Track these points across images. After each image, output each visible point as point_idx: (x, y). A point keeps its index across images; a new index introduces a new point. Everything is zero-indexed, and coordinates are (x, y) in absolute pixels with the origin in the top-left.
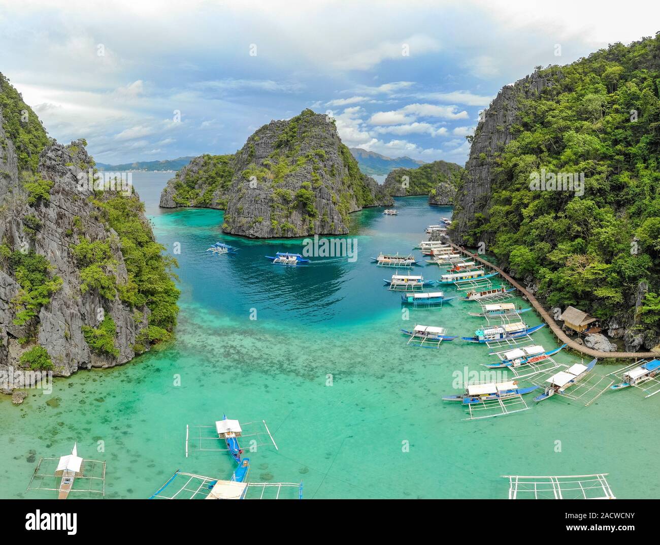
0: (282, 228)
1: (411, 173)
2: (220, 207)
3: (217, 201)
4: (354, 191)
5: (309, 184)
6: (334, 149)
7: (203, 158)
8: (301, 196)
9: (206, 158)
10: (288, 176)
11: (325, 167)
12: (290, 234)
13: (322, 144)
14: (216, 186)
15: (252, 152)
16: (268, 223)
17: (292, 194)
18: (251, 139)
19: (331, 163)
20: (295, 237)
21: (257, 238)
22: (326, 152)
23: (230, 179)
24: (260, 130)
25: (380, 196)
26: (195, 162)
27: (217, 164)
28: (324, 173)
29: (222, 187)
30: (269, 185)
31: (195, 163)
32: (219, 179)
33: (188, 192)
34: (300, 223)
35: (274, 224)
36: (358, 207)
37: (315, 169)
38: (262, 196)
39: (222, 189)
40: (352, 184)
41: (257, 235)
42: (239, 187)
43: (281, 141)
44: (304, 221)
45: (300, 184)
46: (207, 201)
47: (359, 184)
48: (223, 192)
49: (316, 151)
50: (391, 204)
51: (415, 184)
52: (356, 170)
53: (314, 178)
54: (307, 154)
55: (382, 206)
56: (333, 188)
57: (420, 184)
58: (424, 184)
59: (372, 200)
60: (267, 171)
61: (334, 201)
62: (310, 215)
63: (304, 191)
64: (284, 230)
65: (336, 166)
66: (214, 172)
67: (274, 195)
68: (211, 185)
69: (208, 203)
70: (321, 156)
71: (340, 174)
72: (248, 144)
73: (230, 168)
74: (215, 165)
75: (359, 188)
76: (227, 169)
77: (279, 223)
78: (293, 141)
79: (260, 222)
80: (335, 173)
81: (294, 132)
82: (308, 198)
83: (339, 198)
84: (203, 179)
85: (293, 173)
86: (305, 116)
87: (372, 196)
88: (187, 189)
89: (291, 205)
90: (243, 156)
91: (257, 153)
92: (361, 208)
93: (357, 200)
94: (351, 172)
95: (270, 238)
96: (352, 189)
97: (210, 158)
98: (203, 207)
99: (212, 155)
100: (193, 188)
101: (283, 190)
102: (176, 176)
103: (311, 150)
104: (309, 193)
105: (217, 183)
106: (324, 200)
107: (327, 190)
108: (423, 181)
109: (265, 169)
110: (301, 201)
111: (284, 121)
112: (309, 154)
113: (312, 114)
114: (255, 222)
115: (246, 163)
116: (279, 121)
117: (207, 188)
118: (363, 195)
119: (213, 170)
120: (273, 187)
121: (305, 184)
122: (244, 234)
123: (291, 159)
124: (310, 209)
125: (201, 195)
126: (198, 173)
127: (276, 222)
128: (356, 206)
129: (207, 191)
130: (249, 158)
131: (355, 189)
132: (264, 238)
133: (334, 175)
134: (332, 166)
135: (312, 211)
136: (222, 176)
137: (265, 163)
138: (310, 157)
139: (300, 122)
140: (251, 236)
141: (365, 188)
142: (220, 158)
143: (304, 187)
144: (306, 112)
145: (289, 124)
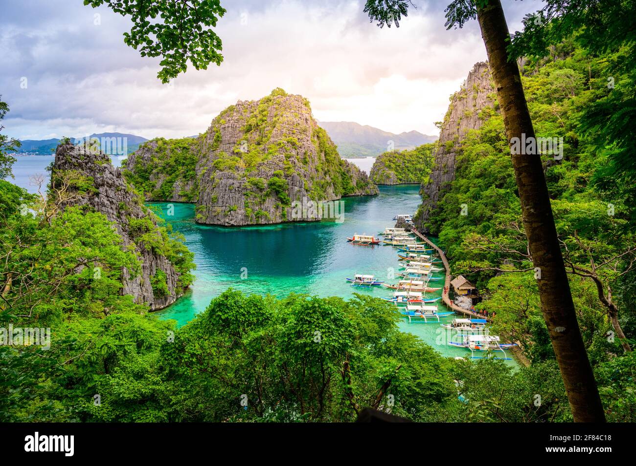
0: (256, 215)
1: (404, 156)
2: (183, 199)
3: (180, 193)
4: (332, 179)
5: (282, 172)
6: (307, 136)
7: (157, 142)
8: (274, 184)
9: (160, 143)
10: (260, 165)
11: (298, 154)
12: (263, 221)
13: (295, 131)
14: (177, 176)
15: (218, 137)
16: (243, 211)
17: (264, 182)
18: (216, 121)
19: (304, 151)
20: (269, 224)
21: (233, 226)
22: (299, 139)
23: (193, 167)
24: (225, 112)
25: (362, 183)
26: (146, 147)
27: (175, 150)
28: (296, 161)
29: (185, 177)
30: (241, 174)
31: (146, 149)
32: (180, 168)
33: (142, 183)
34: (272, 210)
35: (248, 212)
36: (336, 196)
37: (288, 157)
38: (236, 185)
39: (184, 179)
40: (329, 171)
41: (232, 222)
42: (212, 177)
43: (250, 125)
44: (277, 207)
45: (273, 172)
46: (167, 194)
47: (338, 170)
48: (186, 182)
49: (288, 138)
50: (375, 193)
51: (409, 170)
52: (333, 156)
53: (286, 166)
54: (279, 141)
55: (364, 195)
56: (305, 175)
57: (416, 169)
58: (420, 170)
59: (353, 189)
60: (239, 159)
61: (306, 188)
62: (283, 202)
63: (276, 179)
64: (258, 217)
65: (309, 153)
66: (173, 159)
67: (247, 184)
68: (170, 175)
69: (168, 196)
70: (293, 144)
71: (313, 161)
72: (212, 127)
73: (193, 154)
74: (172, 151)
75: (338, 175)
76: (189, 156)
77: (253, 210)
78: (264, 125)
79: (235, 210)
80: (307, 160)
81: (264, 116)
82: (280, 186)
83: (311, 186)
84: (160, 168)
85: (265, 162)
86: (276, 97)
87: (353, 184)
88: (140, 180)
89: (264, 193)
90: (208, 141)
91: (224, 138)
92: (339, 197)
93: (335, 188)
94: (328, 157)
95: (245, 225)
96: (330, 176)
97: (165, 143)
98: (163, 201)
99: (167, 139)
100: (148, 179)
101: (256, 179)
102: (123, 164)
103: (283, 137)
104: (280, 181)
105: (177, 173)
106: (296, 188)
107: (299, 178)
108: (419, 166)
109: (237, 158)
110: (273, 189)
111: (252, 102)
112: (281, 141)
113: (283, 94)
114: (230, 211)
115: (212, 150)
116: (246, 101)
117: (164, 178)
118: (343, 183)
119: (171, 157)
120: (245, 176)
121: (277, 172)
122: (219, 223)
123: (262, 146)
124: (283, 197)
125: (158, 186)
126: (152, 160)
127: (249, 209)
128: (334, 195)
129: (165, 182)
130: (215, 144)
131: (332, 177)
132: (240, 226)
133: (306, 163)
134: (305, 154)
135: (285, 198)
136: (183, 164)
137: (236, 151)
138: (282, 145)
139: (270, 103)
140: (226, 224)
141: (345, 174)
142: (177, 142)
143: (277, 175)
144: (277, 92)
145: (257, 105)
